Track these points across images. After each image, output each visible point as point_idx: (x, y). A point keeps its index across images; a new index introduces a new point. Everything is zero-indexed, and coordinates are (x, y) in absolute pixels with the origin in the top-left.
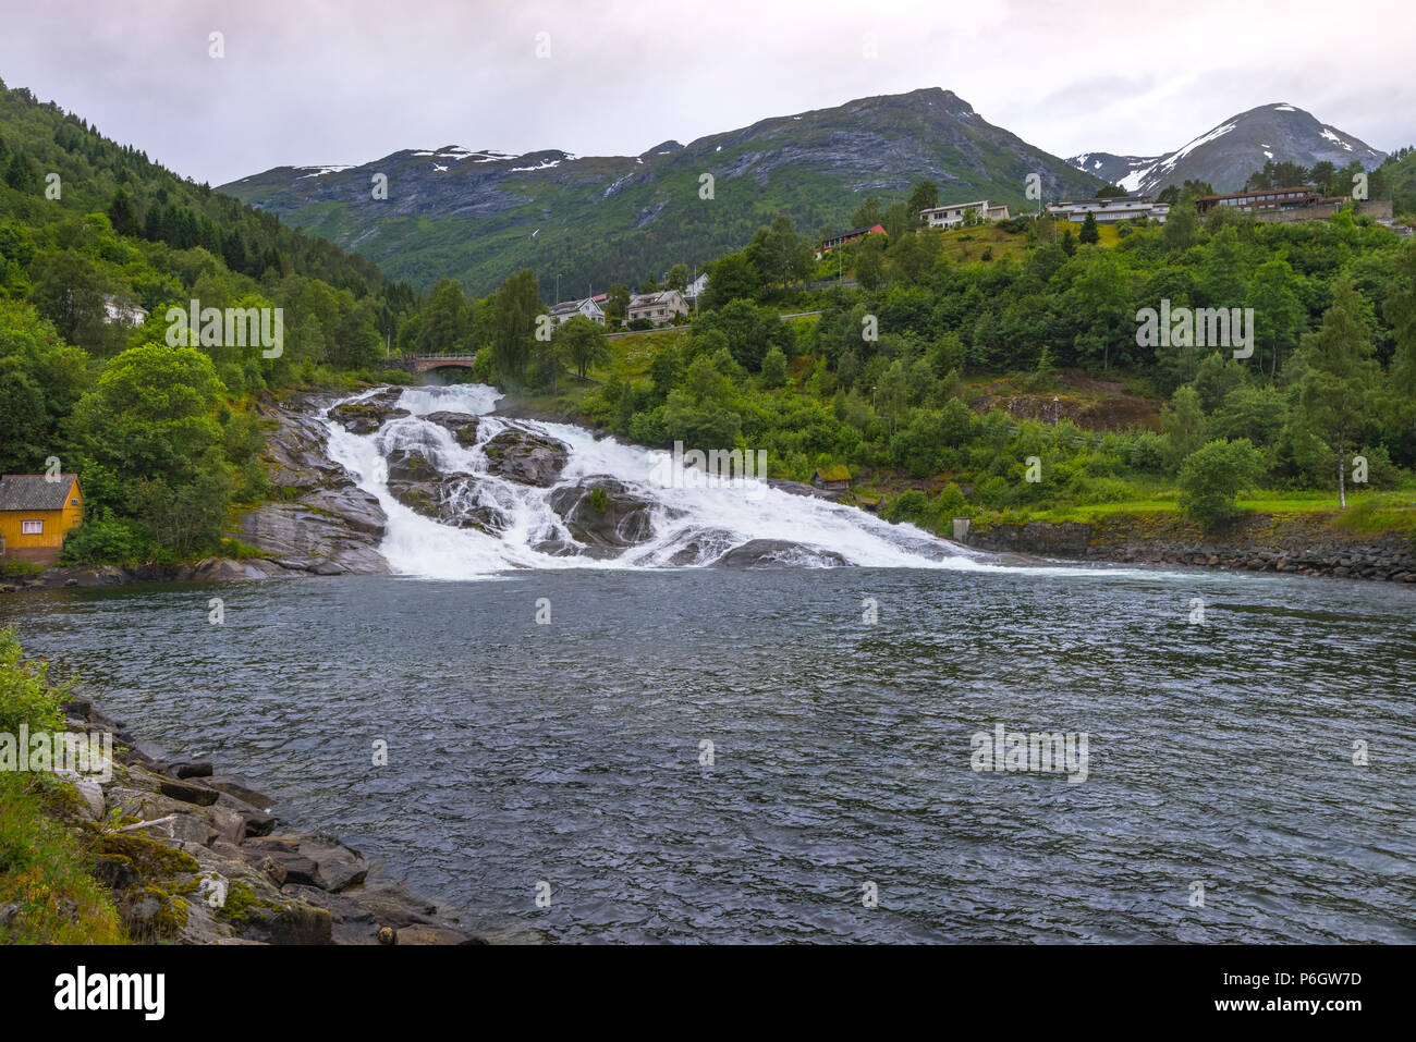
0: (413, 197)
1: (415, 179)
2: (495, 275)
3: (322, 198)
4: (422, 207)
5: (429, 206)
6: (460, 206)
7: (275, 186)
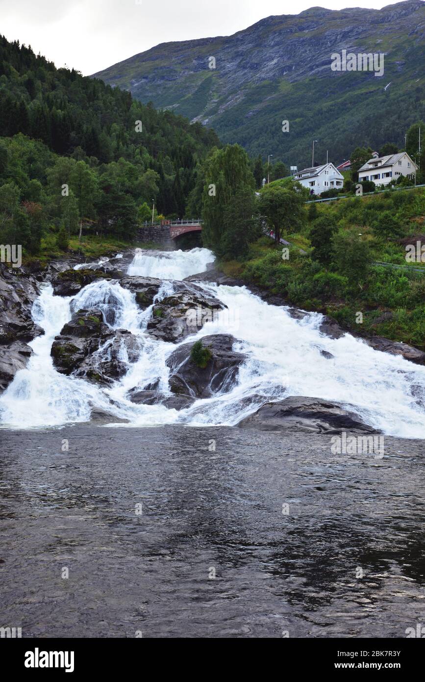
0: (275, 61)
1: (277, 44)
2: (344, 131)
3: (196, 69)
4: (283, 70)
5: (289, 68)
6: (317, 66)
7: (157, 62)
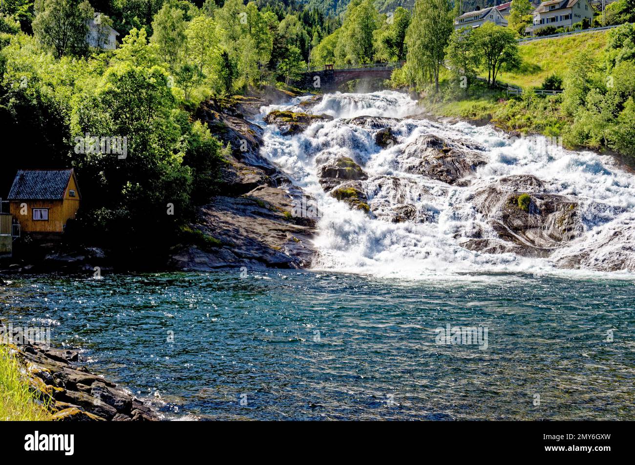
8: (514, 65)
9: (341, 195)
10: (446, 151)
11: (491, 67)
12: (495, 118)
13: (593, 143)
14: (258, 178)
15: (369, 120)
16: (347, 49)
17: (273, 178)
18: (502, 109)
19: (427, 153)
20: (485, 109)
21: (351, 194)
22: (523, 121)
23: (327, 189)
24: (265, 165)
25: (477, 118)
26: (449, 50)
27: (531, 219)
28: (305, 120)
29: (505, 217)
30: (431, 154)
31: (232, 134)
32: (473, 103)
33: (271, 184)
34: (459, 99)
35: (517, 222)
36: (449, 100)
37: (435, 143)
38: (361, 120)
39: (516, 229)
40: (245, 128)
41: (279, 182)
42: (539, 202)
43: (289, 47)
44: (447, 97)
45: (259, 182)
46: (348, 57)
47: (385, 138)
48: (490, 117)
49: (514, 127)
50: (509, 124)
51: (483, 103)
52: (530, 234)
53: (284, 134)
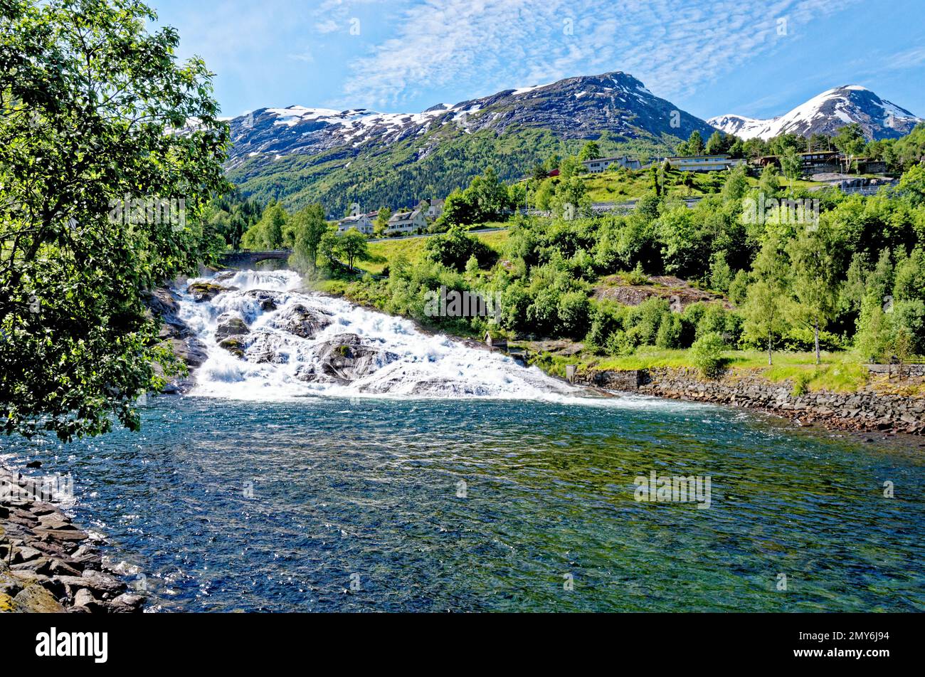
8: (364, 257)
9: (226, 345)
10: (306, 316)
11: (350, 259)
12: (346, 294)
13: (402, 311)
14: (168, 333)
15: (259, 293)
16: (264, 237)
17: (182, 332)
18: (351, 287)
19: (293, 317)
20: (341, 287)
21: (233, 345)
22: (363, 296)
23: (218, 341)
24: (178, 323)
25: (336, 293)
26: (320, 246)
27: (347, 361)
28: (216, 291)
29: (332, 360)
30: (297, 318)
31: (155, 301)
32: (335, 282)
33: (178, 337)
34: (327, 279)
35: (338, 364)
36: (321, 279)
37: (300, 309)
38: (254, 293)
39: (337, 368)
40: (167, 296)
41: (186, 335)
42: (353, 350)
43: (216, 235)
44: (320, 277)
45: (168, 335)
46: (265, 242)
47: (269, 305)
48: (343, 292)
49: (357, 300)
50: (354, 297)
51: (341, 283)
52: (346, 371)
53: (198, 301)
